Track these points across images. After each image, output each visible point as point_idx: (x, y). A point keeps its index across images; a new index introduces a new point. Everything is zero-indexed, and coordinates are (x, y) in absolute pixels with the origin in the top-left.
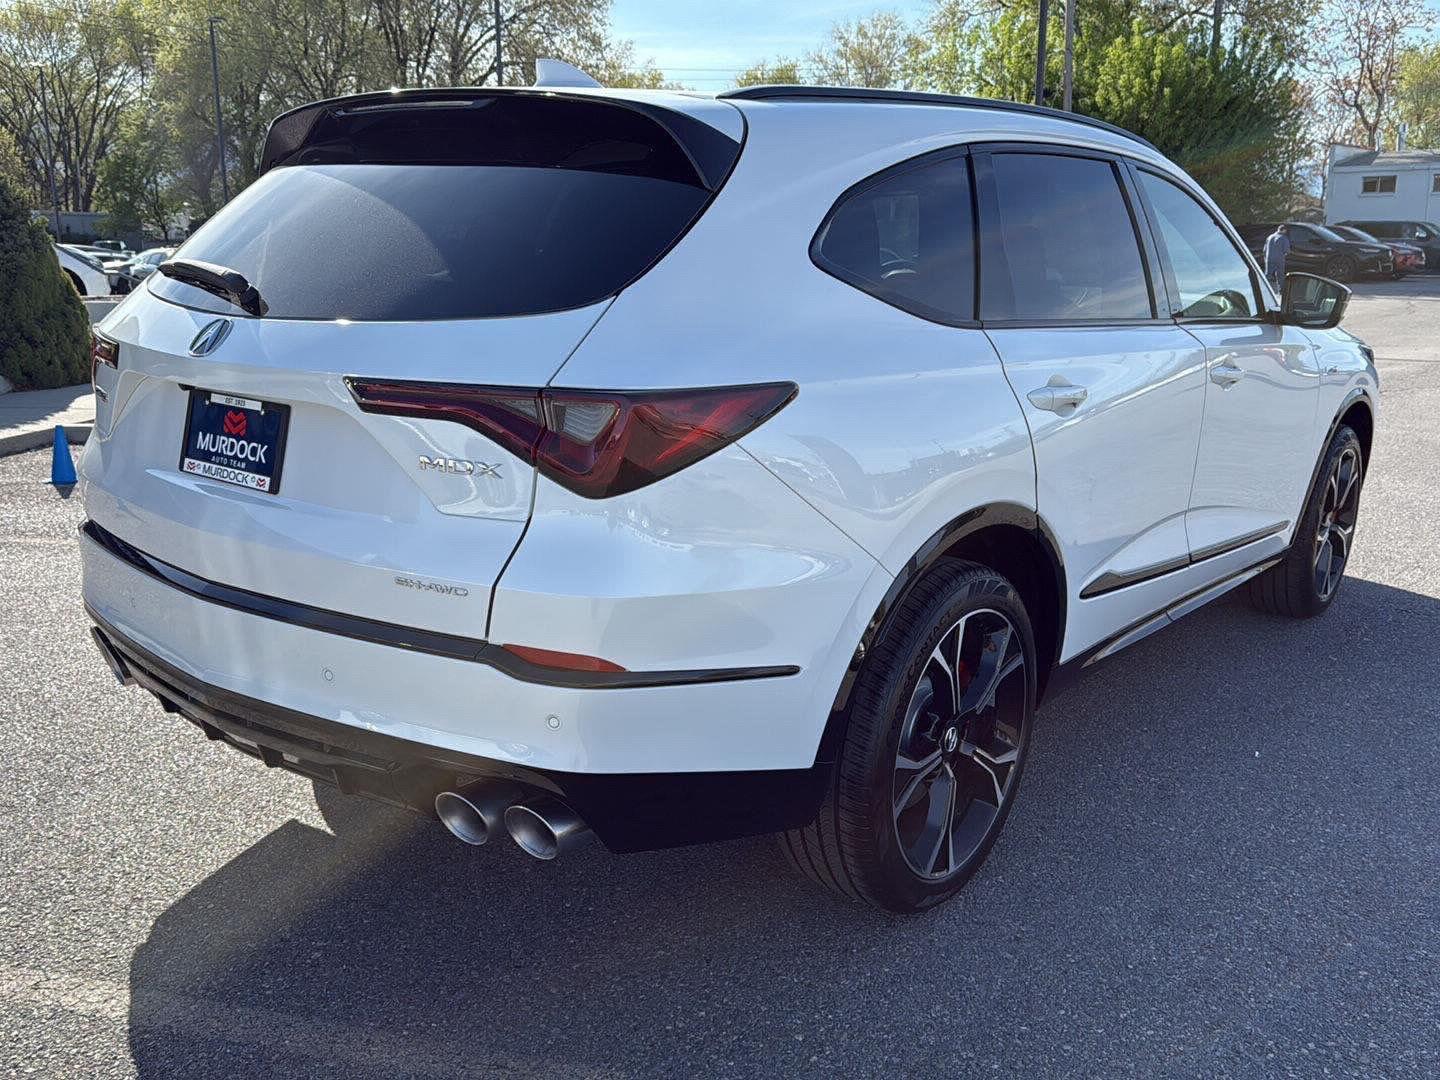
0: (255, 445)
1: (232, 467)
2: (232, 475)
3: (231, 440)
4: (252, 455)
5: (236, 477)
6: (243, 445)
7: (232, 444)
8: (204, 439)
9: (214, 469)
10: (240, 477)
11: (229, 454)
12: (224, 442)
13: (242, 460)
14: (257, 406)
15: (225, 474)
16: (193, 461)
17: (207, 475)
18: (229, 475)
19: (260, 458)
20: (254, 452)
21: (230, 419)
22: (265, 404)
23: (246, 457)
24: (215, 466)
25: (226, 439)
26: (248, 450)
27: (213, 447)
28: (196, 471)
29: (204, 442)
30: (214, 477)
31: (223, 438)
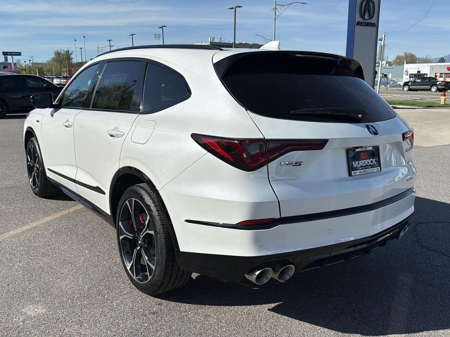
0: (372, 160)
1: (367, 169)
2: (369, 171)
3: (364, 161)
4: (372, 163)
5: (370, 171)
6: (368, 161)
7: (365, 162)
8: (355, 163)
9: (363, 171)
10: (371, 170)
11: (364, 165)
12: (362, 162)
13: (369, 165)
14: (371, 148)
15: (367, 171)
16: (354, 172)
17: (361, 174)
18: (368, 171)
19: (374, 163)
20: (372, 162)
21: (362, 155)
22: (373, 147)
23: (370, 164)
24: (362, 170)
25: (362, 161)
26: (370, 162)
27: (359, 165)
28: (357, 174)
29: (355, 164)
30: (364, 173)
31: (361, 161)
